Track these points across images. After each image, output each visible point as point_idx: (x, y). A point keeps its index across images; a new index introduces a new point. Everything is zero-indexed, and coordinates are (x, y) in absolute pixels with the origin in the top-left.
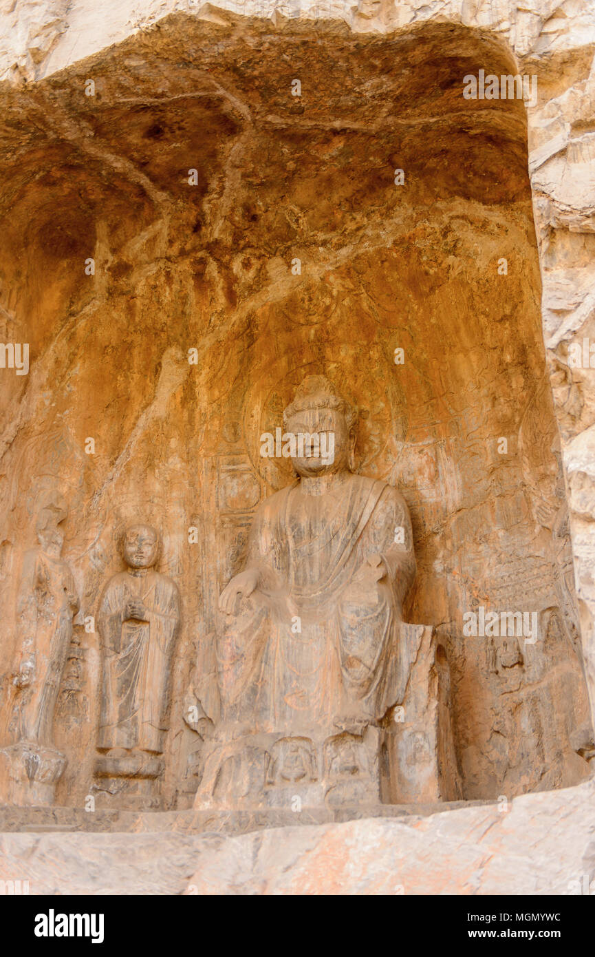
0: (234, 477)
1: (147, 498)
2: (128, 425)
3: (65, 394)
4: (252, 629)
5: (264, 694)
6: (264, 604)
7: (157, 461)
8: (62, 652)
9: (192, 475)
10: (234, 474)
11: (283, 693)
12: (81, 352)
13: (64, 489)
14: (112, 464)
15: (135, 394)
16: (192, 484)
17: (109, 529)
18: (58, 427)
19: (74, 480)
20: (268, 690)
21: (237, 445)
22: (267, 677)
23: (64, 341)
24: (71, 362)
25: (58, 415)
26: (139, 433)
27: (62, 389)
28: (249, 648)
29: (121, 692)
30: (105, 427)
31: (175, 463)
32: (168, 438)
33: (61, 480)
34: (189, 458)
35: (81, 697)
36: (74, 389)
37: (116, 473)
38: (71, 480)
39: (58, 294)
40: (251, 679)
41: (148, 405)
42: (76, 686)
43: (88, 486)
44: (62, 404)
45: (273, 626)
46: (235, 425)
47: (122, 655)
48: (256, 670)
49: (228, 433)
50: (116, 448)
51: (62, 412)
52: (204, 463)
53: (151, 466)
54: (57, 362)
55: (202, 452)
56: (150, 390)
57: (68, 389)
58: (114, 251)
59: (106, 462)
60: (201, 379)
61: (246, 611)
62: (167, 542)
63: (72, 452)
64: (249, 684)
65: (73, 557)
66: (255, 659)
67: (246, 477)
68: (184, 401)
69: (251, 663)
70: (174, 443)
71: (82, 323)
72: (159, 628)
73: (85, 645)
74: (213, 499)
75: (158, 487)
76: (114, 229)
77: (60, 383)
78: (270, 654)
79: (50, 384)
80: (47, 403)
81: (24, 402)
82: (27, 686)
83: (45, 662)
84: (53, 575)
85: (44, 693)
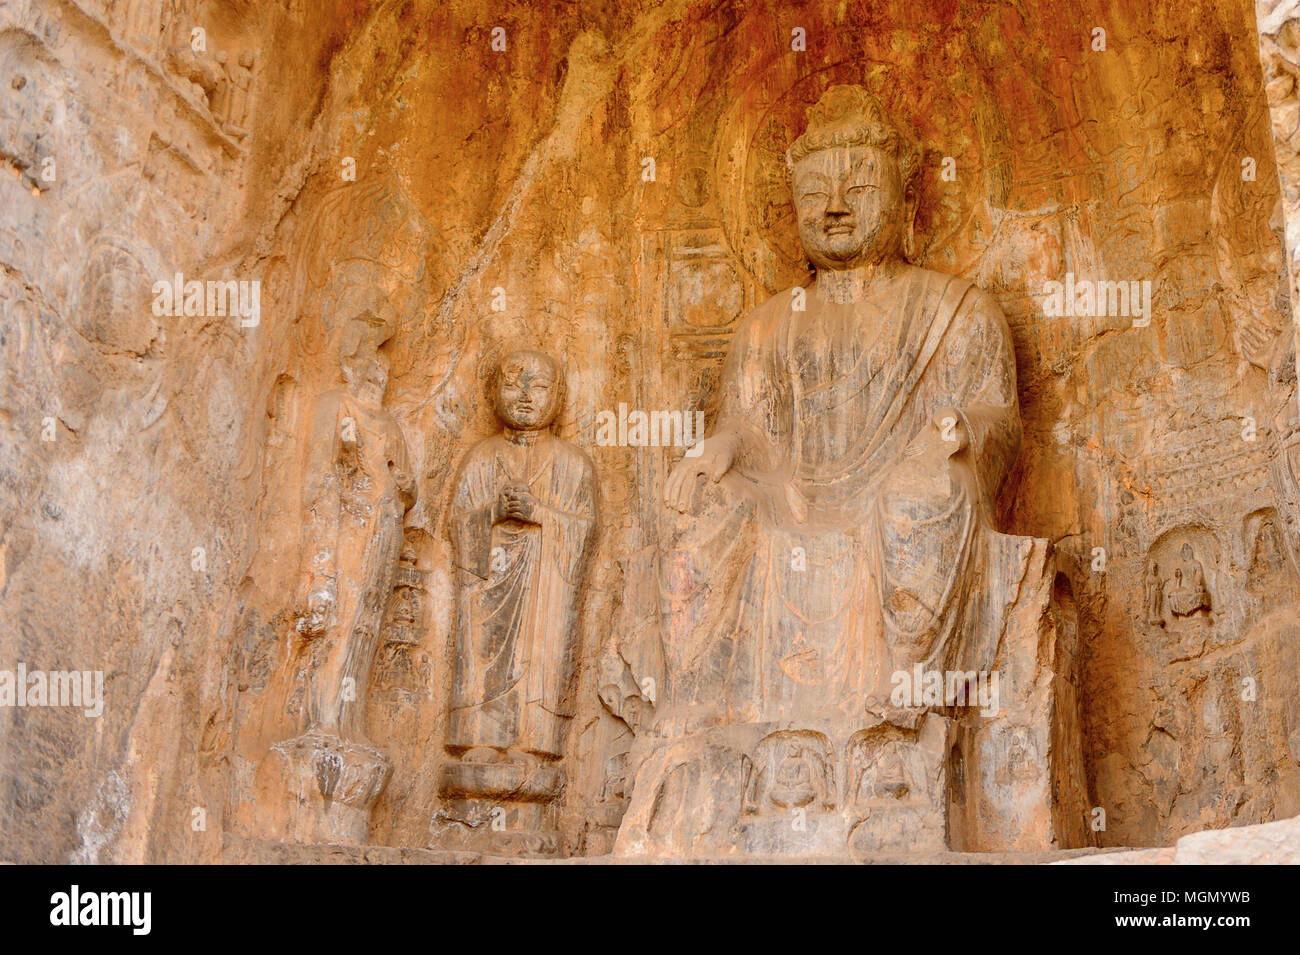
0: (696, 268)
1: (538, 304)
2: (505, 173)
3: (393, 113)
4: (722, 540)
5: (743, 656)
6: (746, 495)
7: (557, 238)
8: (384, 575)
9: (620, 264)
10: (696, 263)
11: (777, 654)
12: (423, 39)
13: (390, 286)
14: (477, 241)
15: (520, 117)
16: (620, 280)
17: (471, 358)
18: (379, 172)
19: (407, 269)
20: (751, 647)
21: (704, 211)
22: (749, 624)
23: (392, 18)
24: (405, 55)
25: (381, 152)
26: (525, 187)
27: (389, 105)
28: (717, 572)
29: (488, 650)
30: (465, 174)
31: (591, 241)
32: (578, 195)
33: (383, 268)
34: (617, 233)
35: (418, 656)
36: (410, 104)
37: (484, 258)
38: (402, 270)
40: (721, 627)
41: (543, 136)
42: (410, 637)
43: (434, 281)
44: (387, 132)
45: (762, 535)
46: (699, 175)
47: (491, 584)
48: (729, 612)
49: (686, 189)
50: (484, 215)
51: (387, 146)
52: (643, 242)
53: (546, 246)
54: (379, 55)
55: (639, 224)
56: (546, 109)
57: (398, 105)
59: (467, 238)
60: (640, 90)
61: (714, 507)
62: (574, 383)
63: (404, 219)
64: (717, 637)
65: (405, 408)
66: (728, 593)
67: (718, 269)
68: (608, 130)
69: (720, 601)
70: (588, 205)
72: (558, 537)
73: (426, 565)
74: (658, 308)
75: (558, 284)
77: (384, 93)
78: (757, 585)
79: (367, 95)
80: (360, 129)
81: (319, 127)
82: (321, 634)
83: (354, 592)
84: (370, 438)
85: (351, 646)
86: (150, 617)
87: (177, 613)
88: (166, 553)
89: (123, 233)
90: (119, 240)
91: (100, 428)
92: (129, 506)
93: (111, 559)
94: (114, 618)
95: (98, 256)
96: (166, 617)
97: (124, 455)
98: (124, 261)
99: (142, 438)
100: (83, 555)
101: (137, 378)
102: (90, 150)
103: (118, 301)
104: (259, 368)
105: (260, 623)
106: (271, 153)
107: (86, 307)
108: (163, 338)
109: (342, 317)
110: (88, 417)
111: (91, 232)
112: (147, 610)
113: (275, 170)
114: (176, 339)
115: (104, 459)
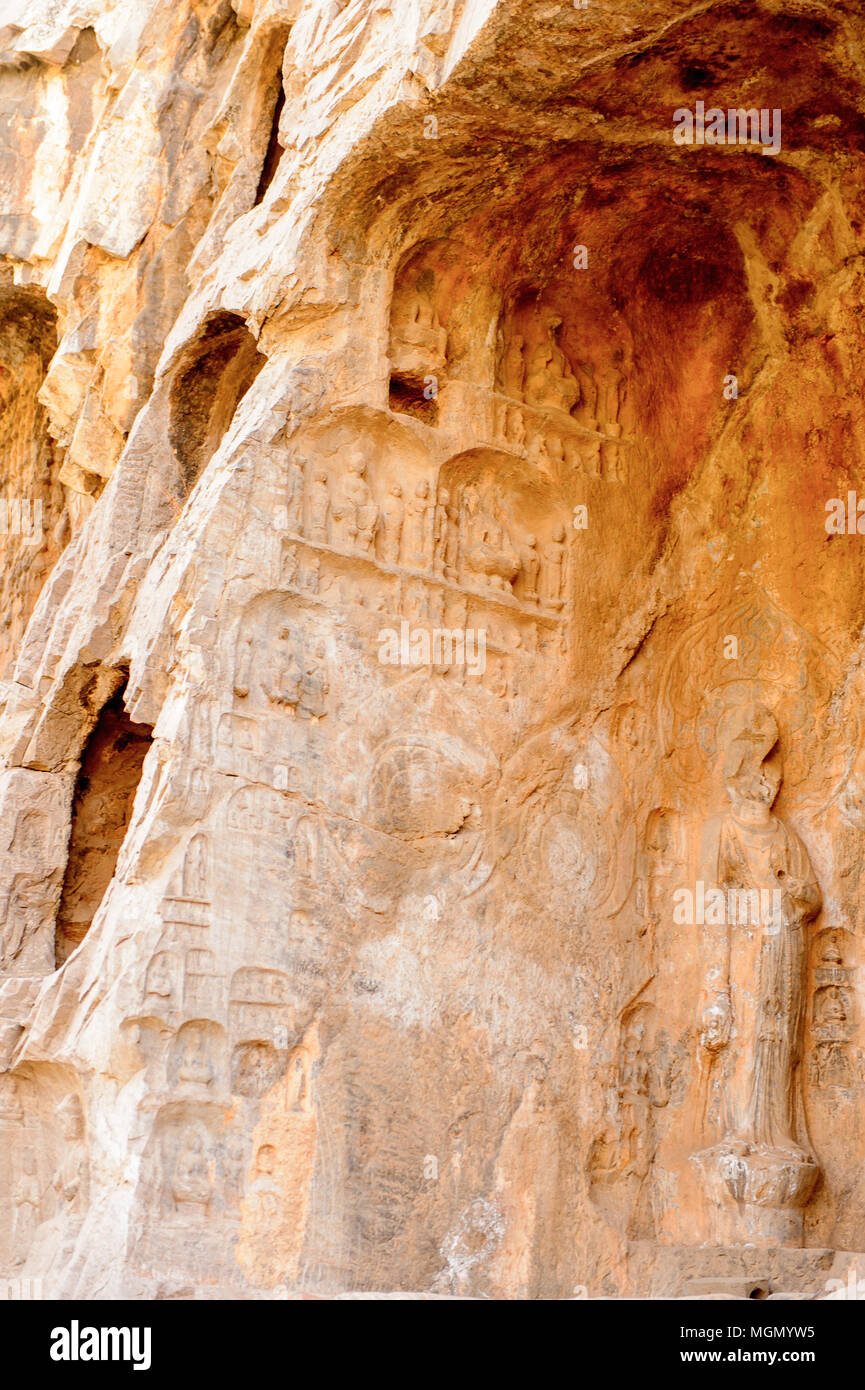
3: (750, 533)
12: (767, 454)
13: (772, 699)
18: (744, 594)
19: (788, 679)
23: (734, 443)
24: (754, 475)
25: (742, 574)
27: (744, 527)
30: (831, 575)
33: (767, 684)
35: (853, 1052)
36: (764, 521)
38: (782, 683)
39: (708, 365)
42: (842, 1035)
43: (818, 685)
44: (745, 554)
51: (749, 566)
54: (726, 482)
57: (754, 524)
58: (776, 267)
59: (844, 636)
63: (779, 631)
65: (806, 813)
71: (759, 404)
73: (850, 962)
76: (761, 229)
77: (739, 516)
79: (720, 523)
80: (717, 558)
81: (661, 570)
82: (723, 1046)
83: (749, 1002)
84: (752, 853)
85: (757, 1054)
86: (502, 1059)
87: (536, 1050)
88: (512, 1000)
89: (415, 732)
90: (411, 738)
91: (409, 904)
92: (460, 966)
93: (445, 1016)
94: (457, 1065)
95: (388, 757)
96: (523, 1056)
97: (445, 922)
98: (420, 756)
99: (464, 905)
100: (410, 1017)
101: (451, 853)
102: (365, 671)
103: (416, 793)
104: (616, 812)
105: (672, 1042)
106: (598, 612)
107: (379, 805)
108: (478, 811)
109: (725, 740)
110: (396, 899)
111: (377, 740)
112: (496, 1053)
113: (609, 626)
114: (495, 809)
115: (421, 931)
